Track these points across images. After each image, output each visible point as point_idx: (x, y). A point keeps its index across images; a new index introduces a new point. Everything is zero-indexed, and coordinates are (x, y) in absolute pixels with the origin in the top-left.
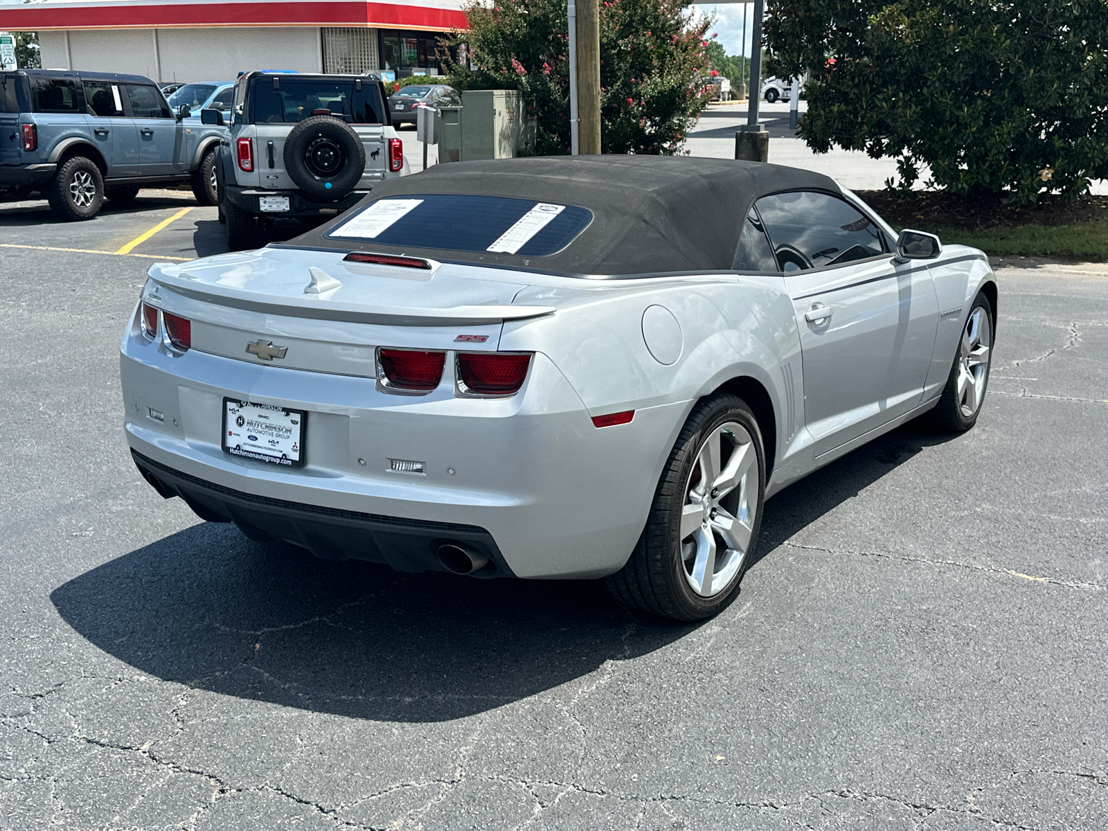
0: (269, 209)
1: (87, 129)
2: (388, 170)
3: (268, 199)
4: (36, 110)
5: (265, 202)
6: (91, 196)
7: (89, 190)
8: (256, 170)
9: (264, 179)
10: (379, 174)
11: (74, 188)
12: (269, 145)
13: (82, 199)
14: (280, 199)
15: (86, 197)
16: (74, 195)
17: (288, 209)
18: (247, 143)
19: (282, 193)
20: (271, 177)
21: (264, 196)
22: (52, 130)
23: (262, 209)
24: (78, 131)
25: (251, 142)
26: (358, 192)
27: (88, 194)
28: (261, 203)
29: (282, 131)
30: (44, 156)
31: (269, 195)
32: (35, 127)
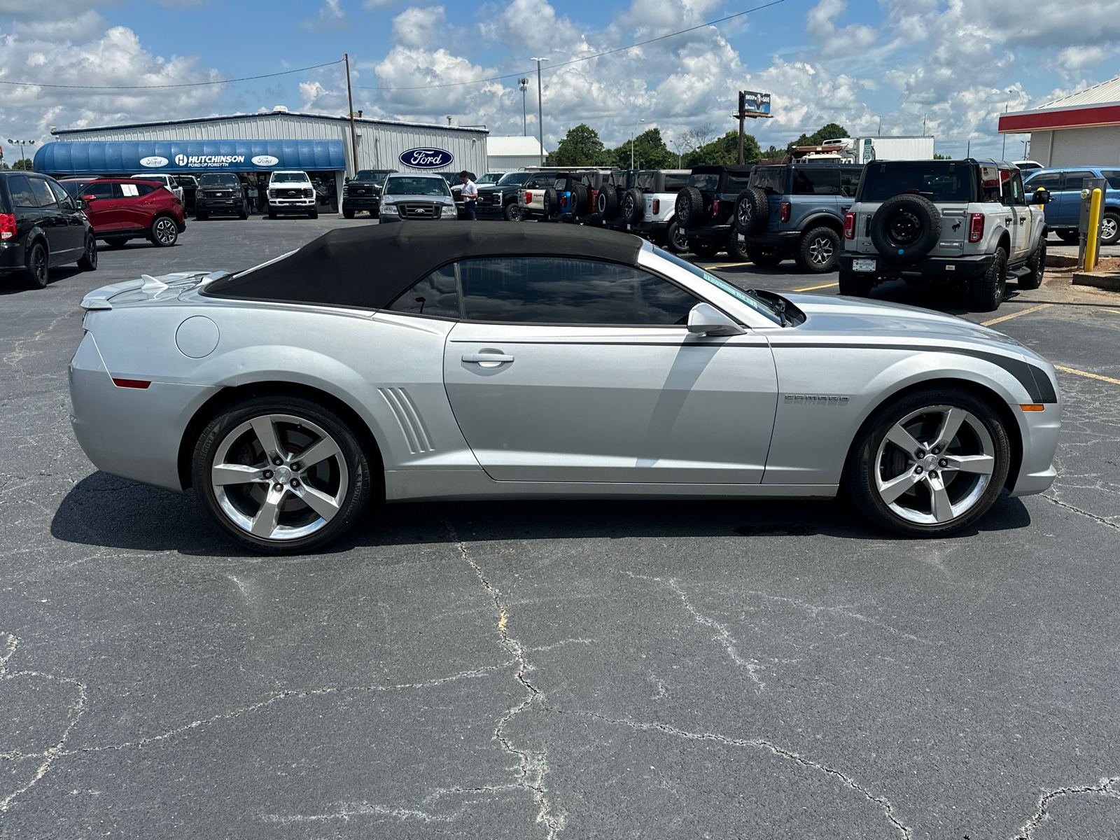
0: (860, 269)
1: (836, 207)
2: (966, 241)
3: (860, 261)
4: (795, 193)
5: (857, 264)
6: (828, 256)
7: (827, 251)
8: (856, 238)
9: (860, 245)
10: (957, 244)
11: (814, 250)
12: (868, 218)
13: (820, 258)
14: (869, 261)
15: (823, 257)
16: (812, 255)
17: (874, 270)
18: (851, 216)
19: (870, 256)
20: (865, 244)
21: (857, 259)
22: (803, 207)
23: (854, 269)
24: (824, 208)
25: (855, 216)
26: (933, 258)
27: (825, 255)
28: (854, 264)
29: (874, 207)
30: (794, 226)
31: (861, 258)
32: (790, 204)
